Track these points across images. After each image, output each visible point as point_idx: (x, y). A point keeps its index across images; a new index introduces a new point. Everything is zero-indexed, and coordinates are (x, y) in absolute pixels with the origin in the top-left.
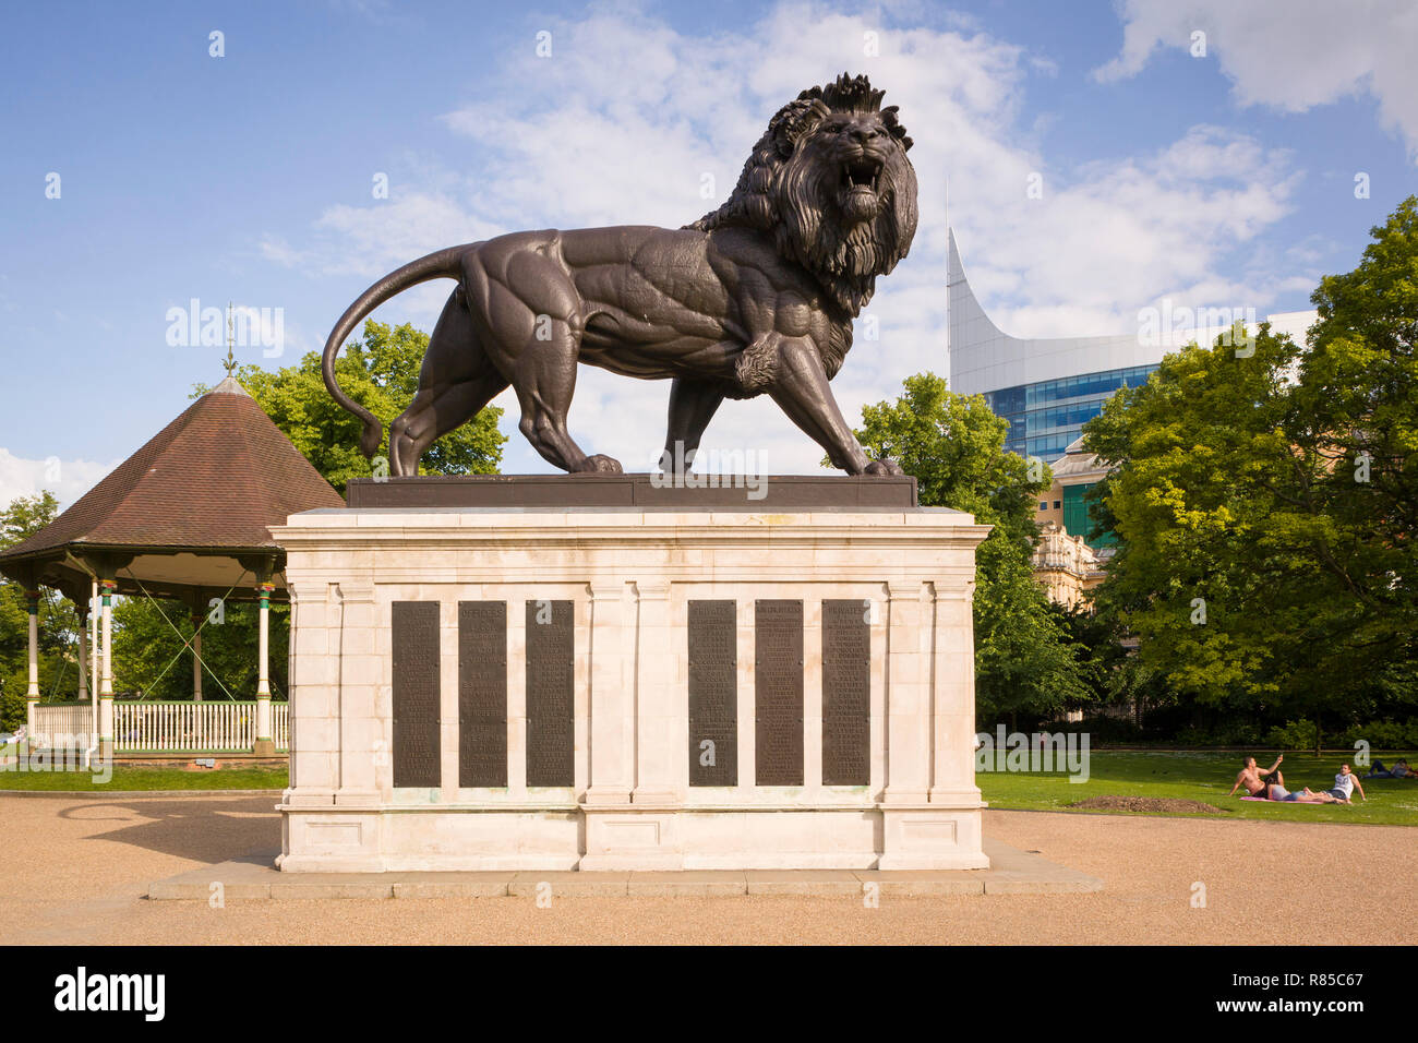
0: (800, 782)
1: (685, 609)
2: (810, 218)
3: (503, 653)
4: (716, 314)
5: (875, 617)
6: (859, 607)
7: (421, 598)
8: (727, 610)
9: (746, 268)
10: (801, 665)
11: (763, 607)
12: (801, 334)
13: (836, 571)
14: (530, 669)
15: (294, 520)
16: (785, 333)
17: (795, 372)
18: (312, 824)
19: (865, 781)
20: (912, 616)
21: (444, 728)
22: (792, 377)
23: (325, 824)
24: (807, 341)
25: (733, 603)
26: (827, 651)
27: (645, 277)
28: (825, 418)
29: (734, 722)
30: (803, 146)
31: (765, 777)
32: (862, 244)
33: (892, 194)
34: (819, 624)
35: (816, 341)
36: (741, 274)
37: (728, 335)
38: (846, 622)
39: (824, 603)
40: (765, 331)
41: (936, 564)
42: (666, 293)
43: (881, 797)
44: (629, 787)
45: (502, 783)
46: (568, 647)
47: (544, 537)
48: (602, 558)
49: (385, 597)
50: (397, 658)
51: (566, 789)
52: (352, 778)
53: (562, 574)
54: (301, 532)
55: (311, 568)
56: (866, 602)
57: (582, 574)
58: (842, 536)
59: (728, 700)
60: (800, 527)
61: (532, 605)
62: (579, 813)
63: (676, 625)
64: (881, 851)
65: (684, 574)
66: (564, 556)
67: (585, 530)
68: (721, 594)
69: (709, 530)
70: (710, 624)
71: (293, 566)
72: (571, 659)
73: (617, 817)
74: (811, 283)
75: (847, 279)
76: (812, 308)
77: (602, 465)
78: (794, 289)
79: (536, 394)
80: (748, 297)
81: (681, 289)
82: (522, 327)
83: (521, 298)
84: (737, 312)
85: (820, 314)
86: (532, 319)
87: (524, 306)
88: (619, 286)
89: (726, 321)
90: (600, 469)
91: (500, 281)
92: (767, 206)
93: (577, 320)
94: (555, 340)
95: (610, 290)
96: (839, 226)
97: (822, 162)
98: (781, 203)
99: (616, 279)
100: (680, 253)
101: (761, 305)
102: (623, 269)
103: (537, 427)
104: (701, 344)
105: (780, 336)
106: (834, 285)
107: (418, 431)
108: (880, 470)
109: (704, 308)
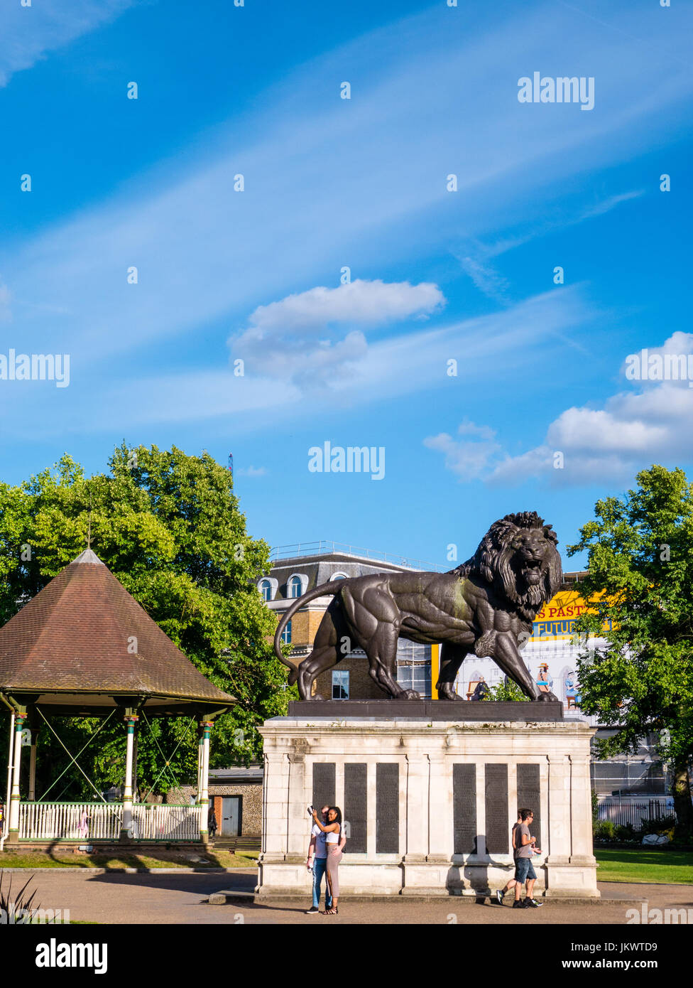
1: (451, 768)
3: (365, 788)
4: (465, 619)
5: (543, 772)
6: (536, 767)
7: (327, 761)
8: (471, 768)
9: (480, 599)
10: (507, 795)
11: (488, 767)
12: (507, 630)
13: (523, 750)
15: (268, 723)
16: (499, 630)
17: (504, 650)
18: (274, 870)
20: (561, 772)
22: (502, 652)
23: (281, 871)
24: (509, 634)
25: (474, 765)
26: (519, 789)
27: (430, 600)
28: (518, 672)
29: (475, 822)
30: (506, 546)
31: (490, 849)
32: (536, 592)
33: (548, 570)
34: (515, 775)
35: (513, 632)
36: (477, 601)
38: (529, 774)
39: (518, 765)
40: (489, 629)
41: (572, 746)
42: (439, 607)
43: (546, 861)
44: (425, 853)
45: (365, 851)
46: (396, 785)
47: (385, 733)
48: (413, 743)
49: (310, 760)
50: (315, 790)
51: (395, 855)
52: (293, 848)
53: (394, 750)
54: (271, 729)
55: (275, 746)
56: (538, 765)
57: (403, 750)
58: (526, 734)
59: (472, 811)
60: (505, 728)
61: (379, 765)
62: (402, 866)
63: (447, 775)
64: (547, 887)
65: (451, 751)
66: (395, 741)
67: (405, 730)
68: (469, 760)
69: (464, 729)
70: (463, 775)
71: (267, 745)
72: (398, 791)
73: (420, 868)
74: (511, 607)
75: (528, 606)
76: (512, 618)
77: (410, 695)
78: (503, 610)
79: (378, 659)
80: (481, 613)
81: (448, 607)
82: (371, 627)
83: (370, 611)
84: (476, 619)
85: (515, 620)
86: (376, 623)
87: (371, 616)
88: (417, 605)
89: (471, 623)
90: (410, 697)
91: (360, 603)
92: (490, 572)
93: (397, 623)
94: (387, 633)
95: (413, 606)
96: (523, 584)
97: (514, 556)
98: (497, 573)
99: (416, 601)
100: (447, 589)
101: (487, 617)
102: (419, 596)
103: (378, 675)
104: (457, 632)
105: (496, 632)
106: (522, 608)
107: (313, 669)
108: (546, 699)
109: (459, 617)
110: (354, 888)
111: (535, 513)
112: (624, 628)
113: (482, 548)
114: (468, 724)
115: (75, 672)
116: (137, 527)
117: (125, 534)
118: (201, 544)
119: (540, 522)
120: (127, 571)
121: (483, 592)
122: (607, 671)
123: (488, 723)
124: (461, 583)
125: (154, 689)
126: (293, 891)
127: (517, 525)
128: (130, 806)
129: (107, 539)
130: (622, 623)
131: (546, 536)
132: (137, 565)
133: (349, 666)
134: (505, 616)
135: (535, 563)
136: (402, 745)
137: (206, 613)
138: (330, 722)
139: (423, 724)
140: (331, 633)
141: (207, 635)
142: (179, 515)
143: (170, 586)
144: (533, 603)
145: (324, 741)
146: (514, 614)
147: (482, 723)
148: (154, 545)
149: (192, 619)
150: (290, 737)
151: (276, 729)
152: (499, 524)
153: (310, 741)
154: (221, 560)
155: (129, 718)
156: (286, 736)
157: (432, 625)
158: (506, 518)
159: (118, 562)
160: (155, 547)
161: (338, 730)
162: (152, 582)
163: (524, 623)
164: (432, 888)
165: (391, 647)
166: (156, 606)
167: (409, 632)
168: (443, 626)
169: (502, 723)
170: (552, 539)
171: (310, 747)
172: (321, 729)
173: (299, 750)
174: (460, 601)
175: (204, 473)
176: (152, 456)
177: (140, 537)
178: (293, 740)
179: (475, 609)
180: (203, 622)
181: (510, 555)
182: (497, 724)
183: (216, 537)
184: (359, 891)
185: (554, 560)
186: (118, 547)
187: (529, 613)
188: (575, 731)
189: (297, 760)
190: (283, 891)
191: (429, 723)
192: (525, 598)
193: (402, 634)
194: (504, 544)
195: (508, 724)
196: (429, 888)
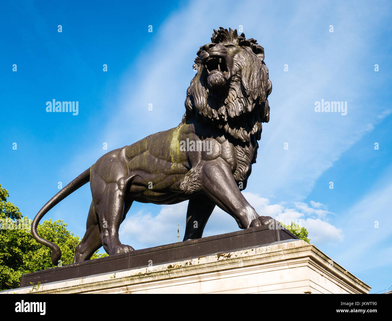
4: (181, 161)
9: (189, 134)
12: (215, 158)
16: (206, 160)
24: (219, 160)
27: (151, 152)
37: (188, 170)
40: (197, 161)
42: (158, 156)
76: (222, 143)
78: (210, 137)
81: (164, 153)
82: (101, 189)
83: (102, 177)
85: (226, 145)
86: (105, 186)
87: (102, 181)
88: (142, 160)
91: (98, 173)
93: (122, 182)
94: (111, 192)
95: (138, 164)
100: (166, 138)
102: (145, 153)
104: (176, 178)
108: (257, 224)
121: (191, 127)
123: (172, 264)
124: (179, 129)
147: (167, 265)
163: (239, 148)
165: (116, 205)
168: (162, 174)
169: (188, 261)
174: (176, 146)
182: (183, 263)
191: (113, 275)
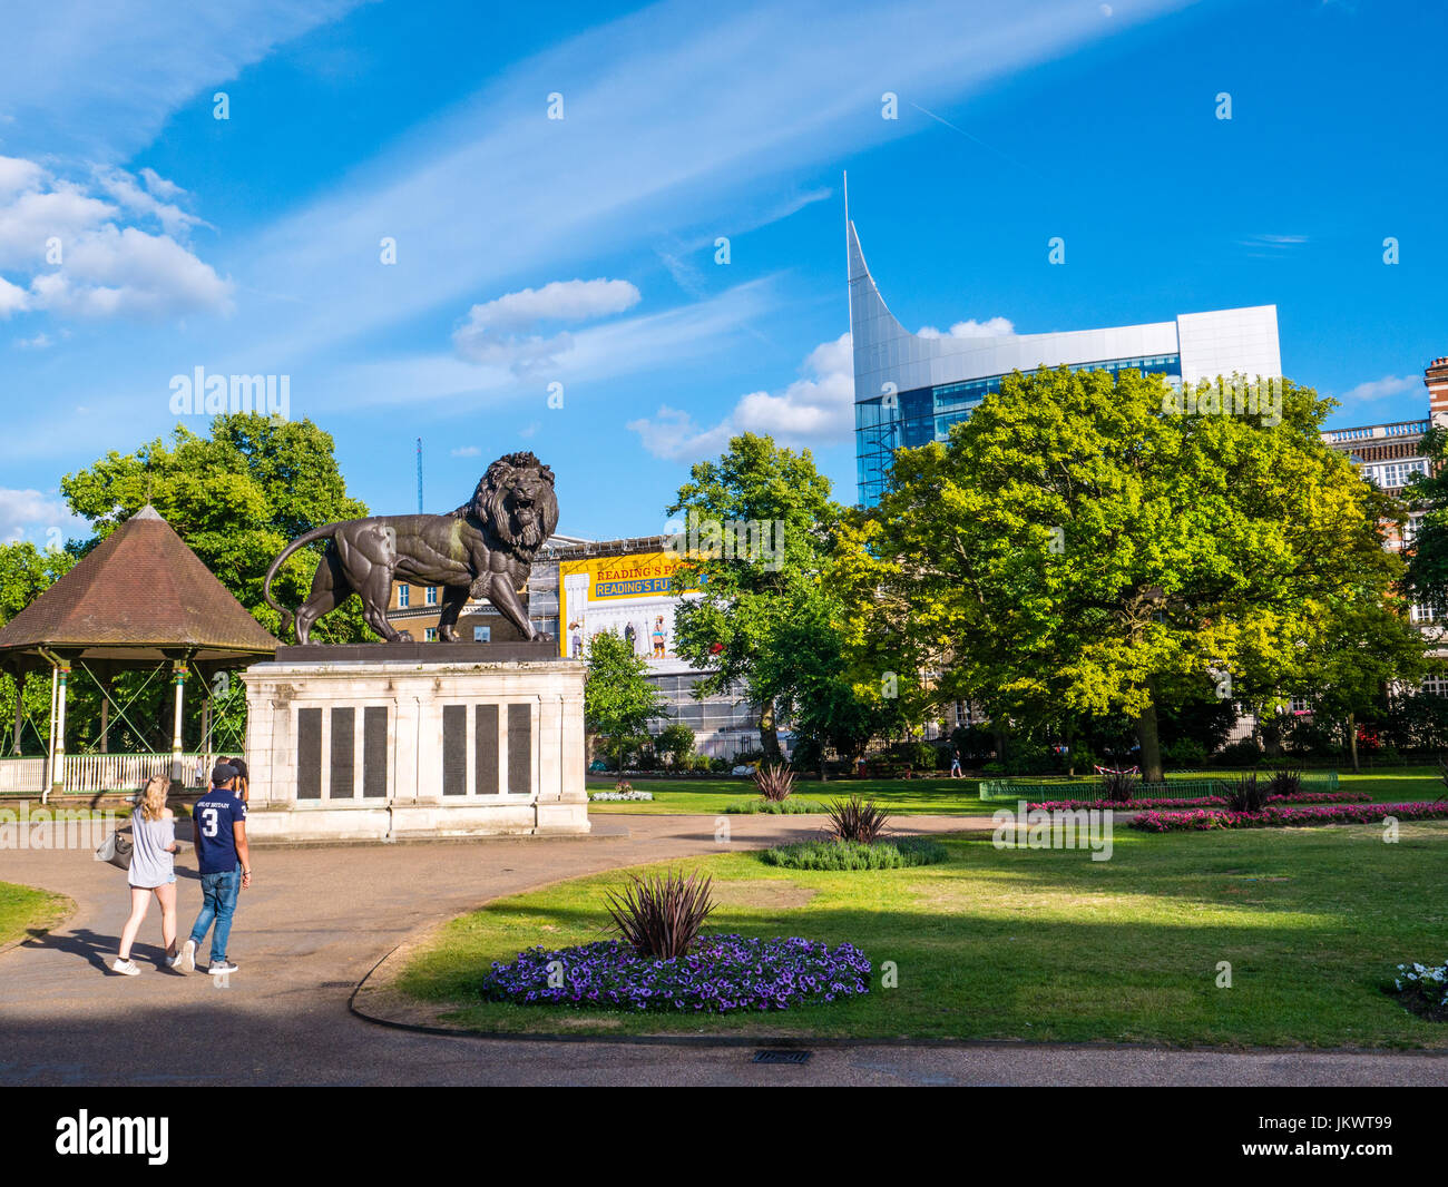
0: (497, 792)
1: (442, 711)
2: (503, 519)
3: (353, 733)
4: (461, 561)
5: (534, 712)
6: (527, 707)
7: (313, 707)
8: (461, 710)
10: (498, 736)
11: (479, 708)
12: (503, 572)
13: (515, 690)
14: (366, 740)
15: (250, 669)
16: (496, 572)
17: (499, 591)
18: (257, 818)
19: (529, 792)
20: (552, 711)
21: (323, 770)
22: (497, 594)
23: (263, 818)
24: (506, 575)
25: (464, 707)
26: (510, 729)
27: (426, 542)
28: (514, 612)
29: (465, 764)
30: (500, 487)
31: (481, 790)
32: (531, 532)
33: (542, 510)
34: (506, 715)
35: (510, 574)
36: (474, 542)
37: (469, 571)
38: (520, 714)
39: (509, 706)
40: (485, 570)
41: (563, 686)
42: (436, 549)
43: (536, 799)
44: (414, 796)
45: (352, 796)
46: (385, 729)
47: (373, 676)
48: (402, 686)
49: (295, 706)
50: (300, 736)
51: (383, 798)
52: (277, 795)
53: (382, 694)
54: (254, 675)
55: (259, 692)
56: (530, 705)
57: (392, 693)
58: (517, 674)
59: (463, 752)
60: (496, 669)
61: (367, 709)
62: (389, 809)
63: (437, 717)
64: (536, 825)
65: (441, 693)
66: (383, 685)
67: (394, 673)
68: (459, 702)
69: (453, 671)
70: (454, 716)
71: (250, 694)
72: (386, 734)
73: (408, 811)
74: (506, 548)
75: (524, 546)
76: (508, 558)
77: (403, 638)
78: (499, 551)
79: (371, 602)
80: (476, 554)
81: (444, 548)
82: (365, 569)
83: (364, 555)
84: (472, 561)
85: (512, 561)
86: (369, 565)
87: (365, 559)
88: (413, 547)
89: (467, 564)
90: (403, 640)
91: (353, 545)
92: (484, 513)
93: (392, 565)
94: (381, 576)
95: (409, 549)
96: (517, 526)
97: (508, 496)
98: (490, 514)
99: (412, 545)
100: (443, 532)
101: (483, 558)
102: (416, 539)
103: (372, 619)
104: (454, 575)
105: (492, 573)
106: (518, 549)
107: (310, 615)
108: (540, 639)
109: (456, 558)
110: (340, 833)
111: (531, 454)
112: (717, 580)
113: (479, 489)
114: (459, 665)
115: (124, 627)
116: (226, 488)
117: (214, 494)
118: (299, 506)
119: (537, 463)
120: (218, 529)
121: (479, 533)
122: (698, 620)
123: (479, 664)
124: (459, 524)
125: (202, 641)
126: (277, 839)
127: (512, 465)
128: (178, 756)
129: (197, 500)
130: (714, 576)
131: (541, 476)
132: (228, 525)
133: (489, 622)
134: (502, 557)
135: (527, 504)
136: (391, 688)
137: (297, 571)
138: (317, 667)
139: (412, 667)
140: (328, 577)
141: (299, 592)
142: (276, 478)
143: (261, 543)
144: (528, 543)
145: (310, 685)
146: (511, 555)
147: (473, 664)
148: (243, 504)
149: (284, 575)
150: (274, 683)
151: (259, 675)
152: (495, 465)
153: (295, 686)
154: (317, 520)
155: (177, 669)
156: (271, 682)
157: (428, 567)
158: (503, 459)
159: (211, 522)
160: (245, 507)
161: (323, 674)
162: (243, 541)
163: (521, 564)
164: (420, 830)
165: (386, 589)
166: (248, 564)
167: (405, 575)
168: (439, 568)
169: (493, 664)
170: (547, 479)
171: (296, 693)
172: (305, 674)
173: (284, 696)
174: (456, 543)
175: (302, 437)
176: (251, 421)
177: (228, 498)
178: (277, 686)
179: (470, 549)
180: (296, 579)
181: (504, 496)
182: (488, 665)
183: (314, 499)
184: (344, 836)
185: (549, 499)
186: (209, 508)
187: (526, 554)
188: (566, 670)
189: (281, 705)
190: (266, 839)
191: (419, 666)
192: (519, 538)
193: (397, 576)
194: (499, 485)
195: (499, 664)
196: (416, 830)
